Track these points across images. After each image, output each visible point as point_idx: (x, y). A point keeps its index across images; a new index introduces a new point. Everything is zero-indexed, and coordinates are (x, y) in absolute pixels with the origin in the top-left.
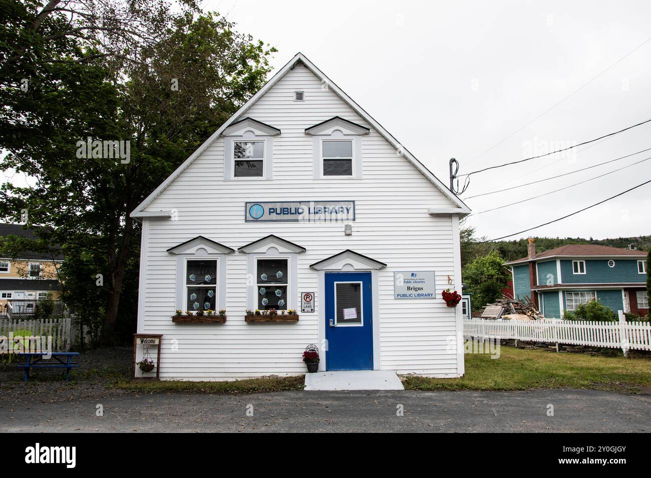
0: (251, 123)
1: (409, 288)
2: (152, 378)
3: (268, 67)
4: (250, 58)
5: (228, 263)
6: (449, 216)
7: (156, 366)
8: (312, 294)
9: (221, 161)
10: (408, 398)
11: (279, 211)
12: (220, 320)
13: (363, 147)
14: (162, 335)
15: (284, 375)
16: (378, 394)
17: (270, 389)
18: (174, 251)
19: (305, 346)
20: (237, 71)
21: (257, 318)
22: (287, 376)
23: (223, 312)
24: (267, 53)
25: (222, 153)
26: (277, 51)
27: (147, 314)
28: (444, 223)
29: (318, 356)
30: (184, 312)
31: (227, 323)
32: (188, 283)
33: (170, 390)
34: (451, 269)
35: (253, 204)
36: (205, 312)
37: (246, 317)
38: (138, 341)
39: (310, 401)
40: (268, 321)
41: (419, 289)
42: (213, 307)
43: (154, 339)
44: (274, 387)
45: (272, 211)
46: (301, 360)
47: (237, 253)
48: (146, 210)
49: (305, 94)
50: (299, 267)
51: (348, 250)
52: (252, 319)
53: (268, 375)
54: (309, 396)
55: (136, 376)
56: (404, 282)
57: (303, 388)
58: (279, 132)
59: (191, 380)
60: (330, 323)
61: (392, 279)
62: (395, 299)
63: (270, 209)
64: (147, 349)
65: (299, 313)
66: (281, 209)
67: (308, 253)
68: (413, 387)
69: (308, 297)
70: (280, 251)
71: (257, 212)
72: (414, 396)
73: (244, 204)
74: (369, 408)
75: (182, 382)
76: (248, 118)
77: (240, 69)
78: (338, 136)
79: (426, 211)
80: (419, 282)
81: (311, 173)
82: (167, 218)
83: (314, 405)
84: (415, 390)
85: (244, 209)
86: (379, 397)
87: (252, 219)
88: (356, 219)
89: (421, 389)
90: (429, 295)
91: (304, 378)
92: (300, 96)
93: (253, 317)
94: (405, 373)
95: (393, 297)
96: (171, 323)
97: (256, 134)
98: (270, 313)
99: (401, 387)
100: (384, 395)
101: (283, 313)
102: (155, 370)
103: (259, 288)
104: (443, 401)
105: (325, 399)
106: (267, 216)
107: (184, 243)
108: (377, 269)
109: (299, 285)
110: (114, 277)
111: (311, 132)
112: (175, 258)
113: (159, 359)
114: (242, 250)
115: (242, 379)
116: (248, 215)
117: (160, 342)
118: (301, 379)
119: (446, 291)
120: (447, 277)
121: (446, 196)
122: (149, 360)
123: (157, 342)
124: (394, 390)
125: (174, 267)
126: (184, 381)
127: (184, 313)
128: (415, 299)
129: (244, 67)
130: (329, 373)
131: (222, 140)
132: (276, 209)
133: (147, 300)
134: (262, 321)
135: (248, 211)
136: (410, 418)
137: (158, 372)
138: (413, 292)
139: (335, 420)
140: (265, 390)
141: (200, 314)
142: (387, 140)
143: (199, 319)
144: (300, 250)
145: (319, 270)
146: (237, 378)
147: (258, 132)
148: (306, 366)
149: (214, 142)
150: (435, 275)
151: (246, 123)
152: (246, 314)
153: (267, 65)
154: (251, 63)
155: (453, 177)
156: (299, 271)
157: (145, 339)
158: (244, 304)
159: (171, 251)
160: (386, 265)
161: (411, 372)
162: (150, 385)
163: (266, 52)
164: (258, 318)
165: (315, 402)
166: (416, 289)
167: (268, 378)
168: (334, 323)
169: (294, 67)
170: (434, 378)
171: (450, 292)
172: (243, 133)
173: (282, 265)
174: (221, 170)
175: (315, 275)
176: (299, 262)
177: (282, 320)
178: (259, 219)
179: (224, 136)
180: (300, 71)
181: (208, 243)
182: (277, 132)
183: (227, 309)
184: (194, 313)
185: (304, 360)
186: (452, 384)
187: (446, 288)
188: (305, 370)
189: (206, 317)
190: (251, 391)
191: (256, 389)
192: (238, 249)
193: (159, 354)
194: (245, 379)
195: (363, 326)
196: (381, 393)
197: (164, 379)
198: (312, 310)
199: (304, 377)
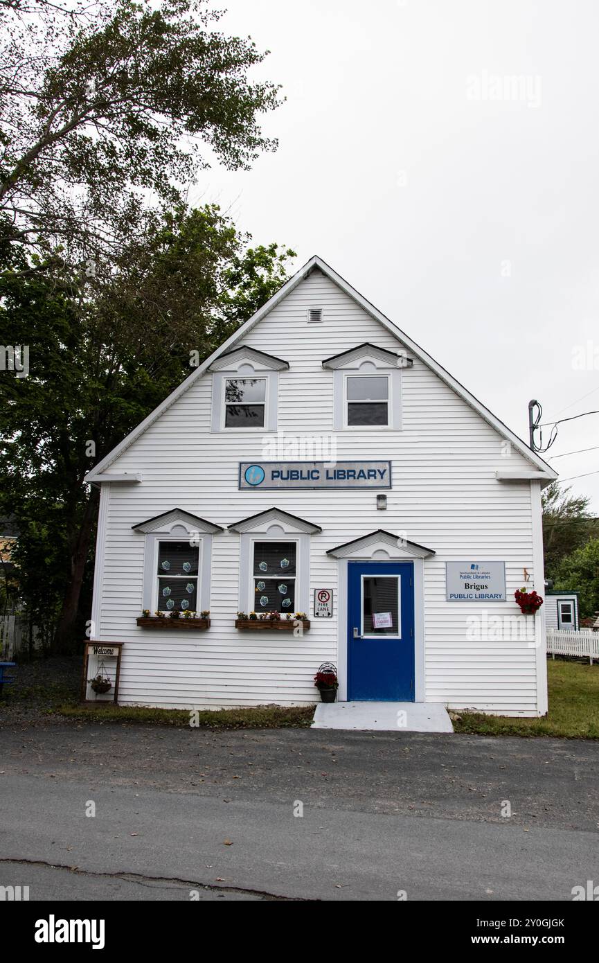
0: (249, 353)
1: (467, 586)
2: (109, 701)
3: (284, 277)
4: (259, 264)
5: (214, 546)
6: (526, 483)
7: (113, 685)
8: (330, 592)
9: (208, 406)
10: (454, 745)
11: (285, 475)
12: (202, 625)
13: (404, 386)
14: (123, 643)
15: (288, 705)
16: (413, 738)
17: (263, 725)
18: (142, 529)
19: (319, 665)
20: (242, 283)
21: (251, 624)
22: (293, 706)
23: (205, 614)
24: (282, 258)
25: (209, 395)
26: (296, 255)
27: (104, 613)
28: (519, 494)
29: (336, 679)
30: (154, 612)
31: (212, 629)
32: (159, 573)
33: (129, 719)
34: (529, 559)
35: (250, 465)
36: (182, 613)
37: (237, 621)
38: (91, 651)
39: (314, 744)
40: (266, 628)
41: (483, 587)
42: (193, 607)
43: (111, 649)
44: (270, 721)
45: (276, 474)
46: (312, 685)
47: (227, 533)
48: (105, 472)
49: (323, 313)
50: (312, 553)
51: (380, 531)
52: (245, 625)
53: (266, 703)
54: (315, 737)
55: (87, 698)
56: (461, 576)
57: (310, 724)
58: (286, 365)
59: (160, 706)
60: (354, 633)
61: (443, 572)
62: (447, 601)
63: (273, 472)
64: (103, 661)
65: (311, 618)
66: (288, 472)
67: (324, 533)
68: (467, 730)
69: (323, 595)
70: (286, 531)
71: (255, 475)
72: (465, 743)
73: (237, 465)
74: (394, 759)
75: (147, 709)
76: (245, 346)
77: (246, 281)
78: (368, 371)
79: (493, 475)
80: (483, 577)
81: (330, 422)
82: (133, 484)
83: (317, 750)
84: (468, 733)
85: (237, 472)
86: (414, 742)
87: (248, 486)
88: (393, 487)
89: (478, 733)
90: (496, 596)
91: (315, 710)
92: (316, 316)
93: (247, 622)
94: (460, 707)
95: (444, 598)
96: (135, 627)
97: (256, 369)
98: (270, 617)
99: (449, 729)
100: (422, 739)
101: (288, 617)
102: (112, 691)
103: (257, 581)
104: (506, 753)
105: (335, 742)
106: (268, 482)
107: (155, 518)
108: (421, 558)
109: (312, 579)
110: (74, 562)
111: (331, 364)
112: (143, 538)
113: (118, 676)
114: (233, 528)
115: (231, 708)
116: (243, 480)
117: (120, 653)
118: (309, 712)
119: (520, 591)
120: (523, 570)
121: (522, 455)
122: (105, 677)
123: (116, 653)
124: (438, 733)
125: (142, 551)
126: (151, 707)
127: (153, 614)
128: (476, 601)
129: (252, 278)
130: (352, 703)
131: (209, 377)
132: (282, 472)
133: (105, 595)
134: (259, 628)
135: (243, 475)
136: (447, 776)
137: (116, 694)
138: (473, 591)
139: (336, 775)
140: (257, 725)
141: (175, 616)
142: (437, 375)
143: (172, 622)
144: (314, 530)
145: (340, 558)
146: (224, 707)
147: (258, 366)
148: (319, 693)
149: (198, 379)
150: (506, 567)
151: (241, 353)
152: (237, 618)
153: (283, 274)
154: (260, 271)
155: (533, 427)
156: (312, 559)
157: (100, 648)
158: (236, 604)
159: (138, 529)
160: (434, 552)
161: (470, 707)
162: (102, 712)
163: (281, 256)
164: (254, 624)
165: (320, 746)
166: (477, 587)
167: (266, 708)
168: (359, 634)
169: (308, 276)
170: (502, 717)
171: (526, 592)
172: (238, 367)
173: (288, 549)
174: (208, 418)
175: (334, 565)
176: (312, 546)
177: (286, 628)
178: (257, 486)
179: (213, 372)
180: (317, 281)
181: (187, 517)
182: (284, 366)
183: (212, 610)
184: (167, 614)
185: (316, 685)
186: (526, 727)
187: (520, 586)
188: (318, 698)
189: (183, 620)
190: (238, 725)
191: (244, 723)
192: (228, 527)
193: (118, 668)
194: (234, 708)
195: (400, 638)
196: (418, 736)
197: (125, 705)
198: (329, 614)
199: (314, 708)
